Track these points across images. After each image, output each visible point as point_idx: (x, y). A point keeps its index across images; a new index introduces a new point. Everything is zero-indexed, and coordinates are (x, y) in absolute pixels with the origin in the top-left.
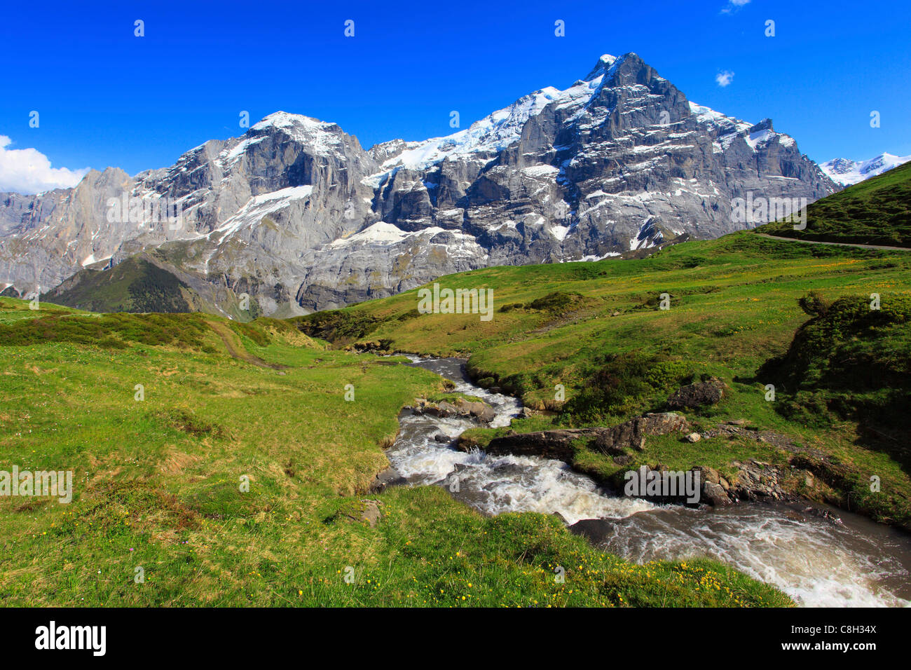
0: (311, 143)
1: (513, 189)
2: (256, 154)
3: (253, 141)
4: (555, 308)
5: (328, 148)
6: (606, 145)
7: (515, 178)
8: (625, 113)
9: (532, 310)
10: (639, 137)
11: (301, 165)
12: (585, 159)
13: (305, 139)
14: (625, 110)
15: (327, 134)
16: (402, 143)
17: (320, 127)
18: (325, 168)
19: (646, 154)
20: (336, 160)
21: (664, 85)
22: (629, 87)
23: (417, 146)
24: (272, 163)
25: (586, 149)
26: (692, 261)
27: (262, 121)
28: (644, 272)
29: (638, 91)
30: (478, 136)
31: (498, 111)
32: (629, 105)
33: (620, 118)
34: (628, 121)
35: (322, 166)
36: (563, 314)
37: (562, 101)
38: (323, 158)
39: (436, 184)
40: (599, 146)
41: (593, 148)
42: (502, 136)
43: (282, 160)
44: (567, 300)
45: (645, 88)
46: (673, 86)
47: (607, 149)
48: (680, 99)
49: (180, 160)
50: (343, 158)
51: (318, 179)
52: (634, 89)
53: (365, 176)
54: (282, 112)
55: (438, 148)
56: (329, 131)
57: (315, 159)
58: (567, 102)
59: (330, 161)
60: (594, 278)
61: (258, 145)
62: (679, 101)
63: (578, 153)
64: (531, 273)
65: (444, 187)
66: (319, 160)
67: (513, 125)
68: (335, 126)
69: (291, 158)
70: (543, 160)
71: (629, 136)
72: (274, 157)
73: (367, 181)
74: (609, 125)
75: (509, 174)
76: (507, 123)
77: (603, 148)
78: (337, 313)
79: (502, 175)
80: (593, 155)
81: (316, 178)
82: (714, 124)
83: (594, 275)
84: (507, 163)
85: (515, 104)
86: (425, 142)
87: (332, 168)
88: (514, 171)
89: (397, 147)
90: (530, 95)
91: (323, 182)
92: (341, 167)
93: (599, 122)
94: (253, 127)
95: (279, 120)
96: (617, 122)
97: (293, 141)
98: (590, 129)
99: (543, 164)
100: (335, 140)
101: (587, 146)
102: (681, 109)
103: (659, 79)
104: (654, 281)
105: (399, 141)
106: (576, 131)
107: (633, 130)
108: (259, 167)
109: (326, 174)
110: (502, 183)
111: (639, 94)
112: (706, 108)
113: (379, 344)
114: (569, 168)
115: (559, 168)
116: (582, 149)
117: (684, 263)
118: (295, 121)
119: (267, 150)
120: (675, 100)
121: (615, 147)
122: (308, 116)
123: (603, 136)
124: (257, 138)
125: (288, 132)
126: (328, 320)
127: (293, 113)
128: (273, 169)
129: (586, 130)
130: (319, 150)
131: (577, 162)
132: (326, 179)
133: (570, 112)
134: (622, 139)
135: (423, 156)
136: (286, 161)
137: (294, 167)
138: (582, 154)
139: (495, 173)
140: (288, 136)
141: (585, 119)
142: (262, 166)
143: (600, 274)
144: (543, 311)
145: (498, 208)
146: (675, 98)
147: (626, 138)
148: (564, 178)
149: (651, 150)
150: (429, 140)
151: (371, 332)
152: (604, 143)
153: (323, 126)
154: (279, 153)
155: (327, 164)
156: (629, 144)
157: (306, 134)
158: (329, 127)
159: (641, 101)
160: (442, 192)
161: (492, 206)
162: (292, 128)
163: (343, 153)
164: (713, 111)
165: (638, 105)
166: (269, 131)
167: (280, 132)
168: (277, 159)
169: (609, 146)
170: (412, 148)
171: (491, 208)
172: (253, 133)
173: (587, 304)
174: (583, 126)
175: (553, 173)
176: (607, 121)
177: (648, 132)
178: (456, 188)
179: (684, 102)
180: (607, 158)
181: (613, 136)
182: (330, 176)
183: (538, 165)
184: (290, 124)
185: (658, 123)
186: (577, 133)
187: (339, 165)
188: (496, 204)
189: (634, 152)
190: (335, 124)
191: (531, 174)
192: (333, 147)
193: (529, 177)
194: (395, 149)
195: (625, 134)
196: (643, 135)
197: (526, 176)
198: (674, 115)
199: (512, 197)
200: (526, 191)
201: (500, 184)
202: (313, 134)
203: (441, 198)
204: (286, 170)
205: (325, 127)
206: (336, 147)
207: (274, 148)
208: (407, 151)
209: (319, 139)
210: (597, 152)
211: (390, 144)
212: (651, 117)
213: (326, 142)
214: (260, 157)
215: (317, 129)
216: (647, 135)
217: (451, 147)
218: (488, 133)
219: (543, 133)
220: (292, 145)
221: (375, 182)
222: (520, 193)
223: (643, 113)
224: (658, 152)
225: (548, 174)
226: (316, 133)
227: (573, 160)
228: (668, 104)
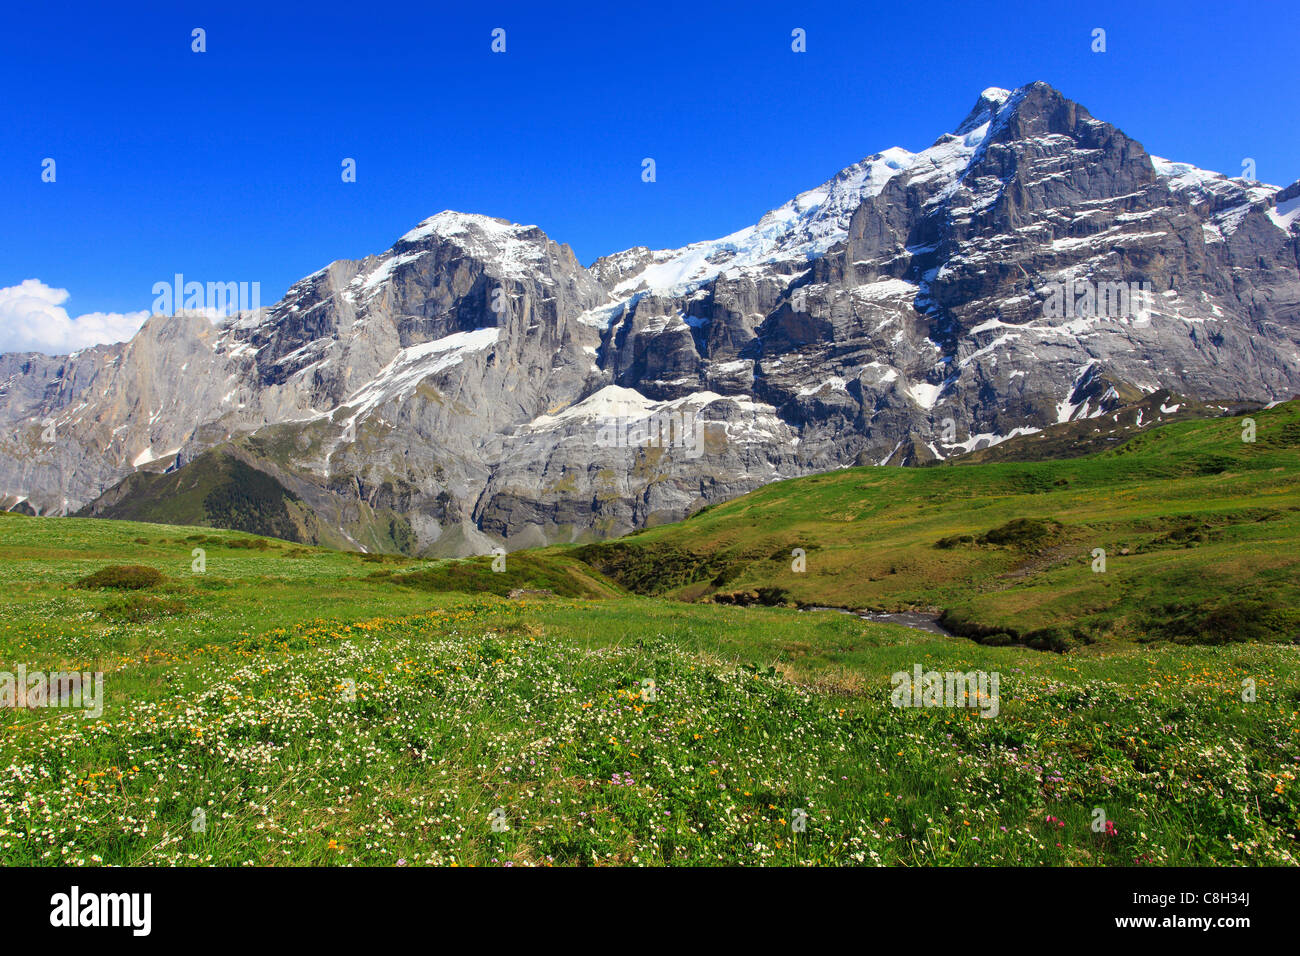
0: (497, 259)
1: (839, 323)
2: (407, 280)
3: (404, 259)
5: (523, 267)
6: (1002, 241)
7: (843, 303)
8: (1032, 184)
10: (1061, 223)
11: (479, 294)
12: (965, 267)
13: (486, 253)
14: (1033, 179)
15: (523, 243)
16: (645, 253)
17: (512, 233)
18: (520, 300)
20: (538, 285)
21: (1102, 132)
22: (1037, 139)
23: (671, 257)
24: (433, 294)
25: (965, 248)
26: (1213, 463)
27: (419, 227)
29: (1055, 146)
30: (774, 235)
31: (807, 193)
32: (1040, 170)
33: (1025, 193)
34: (1039, 197)
35: (514, 296)
37: (917, 171)
38: (517, 282)
39: (704, 320)
40: (988, 243)
41: (978, 247)
42: (815, 234)
43: (450, 289)
45: (1067, 138)
46: (1118, 132)
47: (1004, 246)
48: (1133, 154)
49: (288, 293)
50: (549, 282)
51: (508, 318)
52: (1046, 142)
53: (584, 309)
54: (451, 212)
55: (706, 259)
56: (525, 239)
58: (927, 172)
59: (527, 288)
60: (1048, 490)
61: (412, 265)
62: (1131, 157)
63: (951, 257)
64: (936, 482)
65: (720, 324)
66: (509, 285)
67: (834, 215)
68: (535, 230)
69: (463, 283)
70: (890, 271)
71: (1042, 222)
72: (436, 284)
73: (590, 318)
74: (1004, 206)
75: (830, 297)
76: (822, 212)
77: (995, 246)
79: (818, 301)
80: (978, 259)
81: (504, 316)
82: (1202, 193)
83: (1050, 485)
84: (826, 279)
85: (835, 179)
86: (683, 250)
87: (531, 298)
88: (840, 292)
89: (637, 260)
90: (860, 162)
91: (516, 321)
92: (546, 295)
93: (985, 202)
94: (404, 237)
95: (446, 224)
96: (1019, 200)
97: (468, 258)
98: (970, 215)
99: (889, 279)
100: (536, 253)
101: (966, 244)
102: (1136, 169)
103: (1091, 122)
105: (640, 249)
106: (945, 219)
107: (1049, 211)
108: (413, 301)
109: (522, 308)
110: (819, 313)
111: (1056, 150)
112: (1186, 165)
113: (756, 595)
114: (936, 283)
115: (916, 284)
116: (958, 250)
117: (1200, 465)
118: (471, 226)
119: (426, 274)
120: (1123, 155)
121: (1017, 243)
122: (491, 216)
123: (993, 226)
124: (411, 254)
125: (460, 243)
127: (467, 211)
128: (435, 303)
129: (963, 216)
130: (509, 270)
131: (951, 272)
132: (521, 317)
133: (933, 188)
134: (1030, 228)
135: (681, 273)
136: (455, 290)
137: (469, 299)
138: (959, 257)
139: (806, 298)
140: (460, 250)
141: (960, 198)
142: (417, 299)
145: (813, 356)
146: (1124, 152)
147: (1036, 227)
148: (928, 301)
149: (1085, 244)
150: (691, 246)
152: (997, 238)
153: (515, 231)
154: (445, 277)
155: (523, 291)
156: (1042, 237)
157: (488, 246)
158: (525, 233)
159: (1061, 162)
160: (716, 333)
161: (804, 354)
162: (465, 236)
163: (548, 274)
164: (1198, 170)
165: (1054, 168)
166: (428, 243)
167: (447, 243)
168: (442, 288)
169: (1006, 242)
170: (661, 261)
171: (800, 356)
172: (404, 247)
174: (957, 211)
175: (908, 293)
176: (1000, 200)
177: (1077, 214)
178: (739, 326)
179: (1142, 157)
180: (1003, 262)
181: (1012, 224)
182: (527, 312)
183: (881, 280)
184: (463, 230)
185: (1094, 198)
186: (947, 223)
187: (542, 293)
188: (811, 349)
189: (1052, 250)
190: (535, 226)
191: (869, 296)
192: (532, 265)
193: (866, 301)
194: (634, 263)
195: (1036, 219)
196: (1069, 219)
197: (859, 299)
198: (1124, 181)
199: (837, 337)
200: (861, 325)
201: (815, 316)
202: (500, 245)
203: (714, 342)
204: (455, 304)
205: (519, 232)
206: (537, 265)
207: (437, 269)
208: (655, 265)
209: (509, 252)
210: (986, 254)
211: (625, 255)
212: (1082, 188)
213: (520, 257)
214: (415, 285)
215: (506, 237)
216: (1076, 220)
217: (727, 257)
218: (791, 230)
219: (888, 226)
220: (466, 264)
221: (602, 320)
222: (851, 329)
223: (1066, 182)
224: (1098, 247)
225: (899, 295)
226: (505, 242)
227: (942, 268)
228: (1111, 164)
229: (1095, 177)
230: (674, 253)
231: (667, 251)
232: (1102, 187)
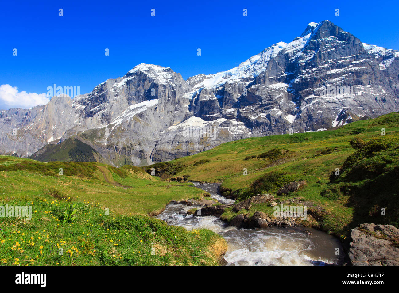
0: (158, 78)
1: (264, 97)
2: (130, 85)
3: (129, 78)
4: (273, 157)
5: (166, 80)
6: (315, 70)
7: (264, 90)
8: (324, 52)
9: (261, 159)
10: (334, 64)
12: (303, 79)
13: (154, 76)
14: (324, 51)
15: (166, 73)
16: (204, 76)
17: (162, 70)
18: (165, 90)
19: (339, 73)
20: (170, 86)
21: (347, 35)
22: (326, 38)
23: (212, 77)
24: (138, 89)
25: (303, 73)
26: (357, 131)
27: (134, 68)
28: (330, 137)
29: (331, 40)
30: (243, 70)
31: (254, 56)
32: (327, 48)
33: (322, 55)
34: (327, 56)
35: (163, 89)
36: (277, 160)
37: (288, 49)
38: (164, 85)
39: (222, 96)
40: (310, 71)
41: (307, 72)
42: (256, 69)
43: (143, 87)
44: (280, 153)
45: (336, 38)
46: (352, 35)
47: (315, 72)
48: (357, 42)
49: (94, 89)
50: (174, 85)
51: (161, 96)
52: (329, 39)
53: (185, 93)
54: (143, 64)
55: (223, 77)
57: (160, 86)
58: (291, 49)
59: (167, 87)
60: (301, 141)
61: (132, 80)
63: (299, 76)
65: (226, 97)
67: (262, 63)
68: (169, 69)
69: (147, 85)
70: (279, 80)
71: (328, 64)
72: (139, 86)
73: (186, 96)
74: (315, 59)
75: (261, 88)
76: (259, 62)
77: (313, 72)
78: (167, 163)
79: (257, 90)
80: (307, 76)
81: (160, 95)
82: (379, 54)
83: (302, 140)
84: (259, 83)
85: (263, 52)
86: (215, 74)
87: (168, 90)
88: (264, 87)
89: (201, 78)
90: (270, 47)
91: (163, 97)
92: (173, 89)
93: (309, 58)
94: (129, 72)
95: (142, 67)
96: (320, 57)
97: (149, 78)
98: (305, 62)
99: (279, 83)
100: (170, 76)
101: (303, 71)
102: (358, 47)
103: (343, 32)
104: (334, 142)
105: (202, 74)
107: (330, 61)
108: (132, 91)
109: (165, 93)
110: (257, 93)
111: (332, 42)
112: (374, 45)
114: (294, 84)
115: (288, 84)
116: (301, 73)
117: (353, 132)
118: (150, 68)
119: (136, 83)
120: (353, 43)
121: (320, 71)
122: (156, 65)
123: (312, 66)
124: (131, 77)
125: (146, 73)
126: (162, 167)
127: (148, 63)
128: (139, 92)
129: (302, 63)
130: (161, 81)
131: (299, 80)
132: (165, 96)
133: (293, 54)
134: (324, 66)
135: (215, 82)
136: (145, 87)
137: (149, 90)
138: (301, 76)
139: (253, 89)
140: (146, 75)
141: (301, 57)
142: (133, 91)
143: (305, 140)
144: (266, 159)
145: (256, 107)
146: (354, 42)
147: (326, 66)
148: (292, 89)
149: (341, 71)
150: (218, 73)
151: (180, 172)
152: (313, 69)
153: (163, 69)
154: (142, 84)
156: (328, 69)
157: (155, 74)
158: (166, 70)
159: (334, 45)
160: (225, 100)
161: (253, 106)
162: (148, 71)
163: (173, 82)
164: (378, 47)
165: (331, 47)
166: (137, 73)
167: (142, 73)
168: (141, 87)
169: (316, 71)
170: (209, 78)
171: (252, 107)
172: (129, 75)
173: (291, 155)
174: (301, 61)
175: (285, 87)
176: (314, 57)
177: (339, 61)
178: (232, 98)
179: (360, 43)
180: (315, 77)
181: (318, 65)
182: (167, 94)
183: (277, 83)
184: (147, 69)
185: (344, 56)
186: (297, 65)
187: (172, 88)
188: (255, 105)
189: (331, 73)
191: (273, 88)
192: (168, 79)
193: (272, 90)
194: (200, 79)
195: (325, 63)
196: (336, 63)
197: (270, 89)
198: (354, 51)
199: (263, 101)
200: (270, 97)
201: (256, 94)
202: (159, 74)
203: (225, 103)
204: (145, 92)
205: (164, 69)
206: (170, 80)
207: (139, 81)
208: (207, 79)
209: (161, 76)
210: (310, 74)
211: (197, 76)
212: (340, 53)
213: (165, 77)
214: (133, 86)
215: (160, 71)
216: (338, 63)
217: (229, 76)
218: (249, 68)
219: (279, 66)
220: (148, 80)
221: (190, 96)
222: (267, 98)
223: (335, 52)
224: (346, 72)
225: (282, 87)
227: (296, 79)
228: (350, 46)
229: (345, 50)
230: (212, 76)
231: (210, 75)
232: (347, 53)
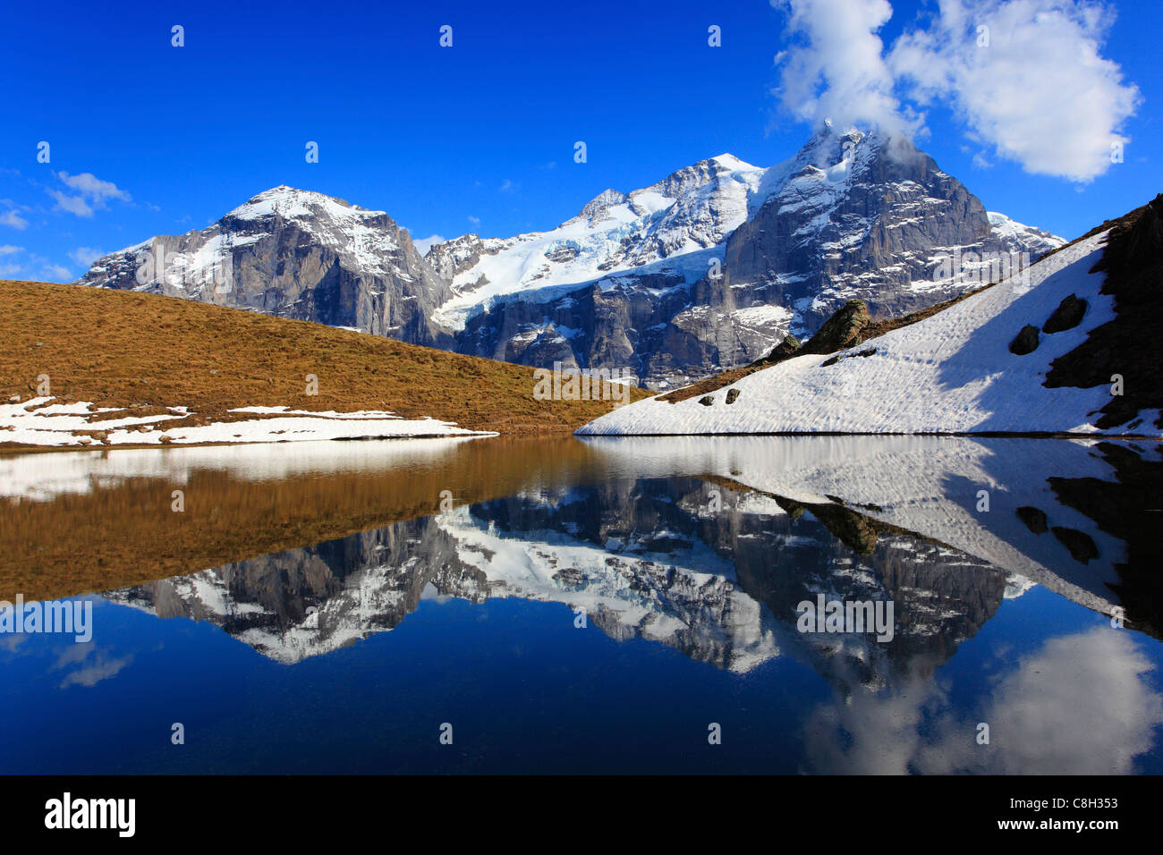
0: (349, 248)
1: (725, 348)
2: (244, 265)
3: (239, 240)
5: (378, 261)
6: (869, 279)
7: (725, 328)
8: (892, 226)
10: (917, 266)
11: (331, 288)
12: (838, 301)
13: (336, 242)
14: (892, 222)
15: (371, 230)
16: (476, 242)
17: (357, 218)
18: (381, 297)
19: (932, 294)
20: (397, 281)
21: (948, 185)
22: (894, 184)
23: (502, 248)
24: (275, 283)
25: (836, 283)
27: (251, 202)
29: (909, 192)
30: (619, 237)
31: (640, 191)
32: (898, 214)
33: (886, 235)
34: (898, 239)
35: (373, 293)
37: (786, 200)
38: (376, 278)
39: (576, 330)
40: (857, 280)
41: (848, 283)
42: (666, 242)
43: (296, 278)
45: (919, 186)
46: (962, 187)
47: (871, 285)
48: (974, 209)
50: (406, 277)
51: (369, 317)
52: (902, 188)
53: (435, 307)
54: (287, 188)
55: (546, 255)
56: (374, 226)
57: (363, 279)
58: (795, 202)
59: (387, 284)
61: (251, 248)
62: (972, 211)
63: (823, 290)
65: (601, 339)
66: (369, 281)
67: (684, 224)
68: (384, 217)
69: (313, 273)
70: (764, 297)
71: (901, 264)
72: (280, 271)
73: (443, 318)
74: (871, 246)
75: (714, 320)
76: (670, 218)
77: (864, 283)
79: (704, 324)
80: (850, 294)
81: (365, 314)
82: (1017, 244)
84: (707, 301)
86: (513, 240)
87: (391, 296)
88: (721, 315)
89: (471, 250)
91: (376, 322)
92: (406, 294)
93: (852, 240)
94: (233, 213)
95: (286, 202)
96: (883, 240)
97: (318, 245)
98: (839, 251)
99: (762, 305)
100: (387, 244)
101: (837, 278)
102: (975, 223)
103: (939, 174)
105: (472, 237)
106: (815, 252)
107: (907, 254)
108: (250, 289)
109: (382, 307)
110: (704, 336)
111: (913, 197)
114: (809, 314)
115: (789, 311)
116: (831, 284)
118: (314, 207)
119: (268, 258)
120: (966, 209)
121: (881, 282)
122: (329, 196)
123: (862, 264)
124: (246, 235)
125: (306, 227)
127: (312, 189)
128: (279, 294)
129: (833, 251)
130: (365, 262)
131: (824, 304)
132: (381, 317)
133: (801, 218)
134: (893, 269)
135: (522, 269)
136: (303, 281)
137: (319, 292)
138: (831, 291)
139: (691, 320)
140: (308, 235)
141: (830, 233)
142: (255, 288)
145: (700, 379)
146: (966, 206)
147: (897, 268)
148: (803, 330)
149: (938, 288)
150: (522, 236)
152: (865, 276)
153: (361, 216)
154: (289, 266)
155: (384, 289)
156: (903, 279)
157: (336, 231)
158: (373, 219)
159: (915, 208)
160: (598, 349)
161: (691, 376)
162: (311, 219)
163: (405, 269)
164: (1011, 221)
165: (910, 214)
166: (268, 223)
167: (292, 228)
168: (287, 277)
169: (873, 280)
170: (493, 252)
171: (687, 378)
172: (238, 225)
174: (829, 245)
175: (783, 320)
176: (866, 239)
177: (930, 258)
178: (621, 342)
179: (981, 212)
180: (873, 300)
181: (878, 264)
182: (387, 311)
183: (756, 305)
184: (305, 211)
185: (942, 245)
186: (818, 256)
187: (401, 290)
188: (696, 372)
189: (911, 291)
190: (384, 213)
191: (747, 321)
192: (386, 257)
193: (746, 327)
194: (469, 253)
195: (896, 261)
196: (922, 263)
197: (739, 324)
198: (966, 232)
199: (722, 361)
200: (745, 351)
201: (701, 339)
202: (347, 231)
203: (596, 356)
204: (303, 295)
205: (366, 217)
206: (391, 257)
207: (280, 256)
208: (486, 255)
209: (358, 241)
210: (857, 290)
211: (458, 243)
212: (934, 235)
213: (371, 247)
214: (254, 271)
215: (351, 222)
216: (929, 264)
217: (570, 255)
218: (636, 233)
219: (760, 252)
220: (317, 253)
221: (457, 320)
222: (736, 354)
223: (920, 227)
224: (949, 292)
225: (775, 322)
226: (352, 228)
227: (815, 300)
228: (956, 215)
229: (943, 226)
230: (504, 243)
231: (496, 240)
232: (949, 235)
